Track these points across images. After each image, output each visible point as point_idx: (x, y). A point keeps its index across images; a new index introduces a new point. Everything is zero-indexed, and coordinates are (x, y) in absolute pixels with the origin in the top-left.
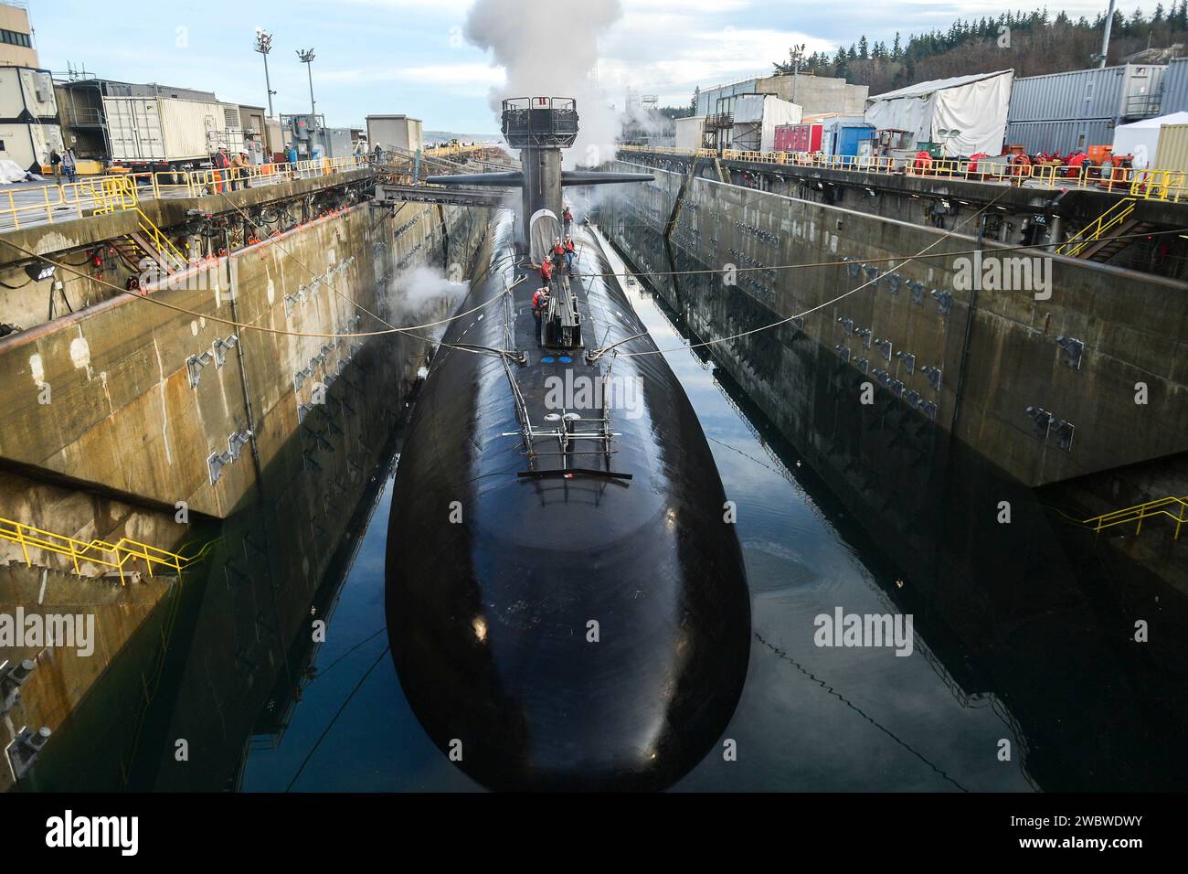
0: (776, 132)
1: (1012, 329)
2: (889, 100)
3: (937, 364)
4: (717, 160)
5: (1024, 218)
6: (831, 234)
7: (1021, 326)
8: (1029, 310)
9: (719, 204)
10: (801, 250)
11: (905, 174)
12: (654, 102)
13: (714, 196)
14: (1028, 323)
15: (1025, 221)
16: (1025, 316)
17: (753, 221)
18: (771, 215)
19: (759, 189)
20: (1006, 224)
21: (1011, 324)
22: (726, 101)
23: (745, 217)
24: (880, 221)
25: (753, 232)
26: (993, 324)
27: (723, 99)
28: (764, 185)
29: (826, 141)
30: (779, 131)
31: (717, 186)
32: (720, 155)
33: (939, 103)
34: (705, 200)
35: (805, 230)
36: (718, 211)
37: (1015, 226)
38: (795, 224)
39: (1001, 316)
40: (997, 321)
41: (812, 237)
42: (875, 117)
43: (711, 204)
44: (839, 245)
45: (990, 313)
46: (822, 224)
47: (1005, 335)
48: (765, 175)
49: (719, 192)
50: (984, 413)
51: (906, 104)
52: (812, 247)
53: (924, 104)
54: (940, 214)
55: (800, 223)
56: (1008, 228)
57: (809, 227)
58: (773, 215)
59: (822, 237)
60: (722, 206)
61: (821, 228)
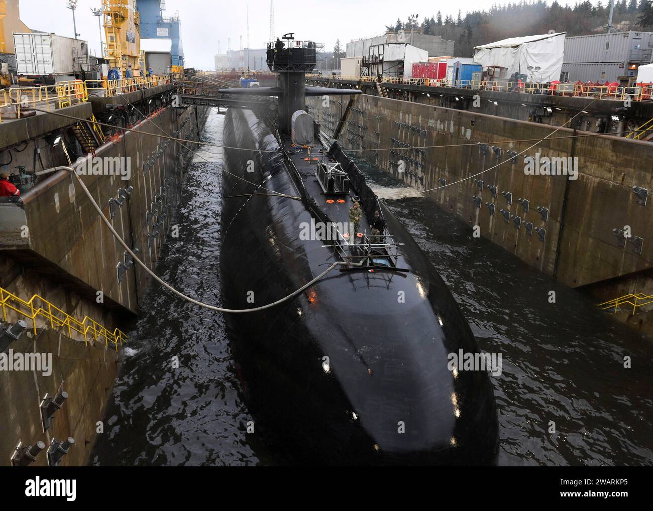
0: (413, 67)
1: (599, 183)
2: (490, 49)
3: (546, 205)
4: (378, 83)
5: (599, 118)
6: (466, 128)
7: (605, 181)
8: (610, 171)
9: (380, 111)
10: (443, 138)
11: (519, 92)
12: (322, 47)
13: (376, 105)
14: (610, 179)
15: (599, 120)
16: (608, 175)
17: (407, 121)
18: (420, 117)
19: (408, 100)
20: (586, 122)
21: (598, 180)
22: (376, 48)
23: (401, 118)
24: (502, 120)
25: (408, 127)
26: (585, 180)
27: (374, 46)
28: (411, 98)
29: (449, 73)
30: (416, 67)
31: (379, 99)
32: (380, 81)
33: (524, 50)
34: (369, 108)
35: (446, 126)
36: (379, 115)
37: (591, 123)
38: (439, 122)
39: (590, 175)
40: (587, 179)
41: (452, 130)
42: (481, 59)
43: (375, 110)
44: (472, 136)
45: (583, 174)
46: (460, 122)
47: (594, 187)
48: (412, 93)
49: (380, 103)
50: (580, 233)
51: (502, 51)
52: (452, 136)
53: (514, 51)
54: (539, 116)
55: (442, 121)
56: (588, 124)
57: (449, 124)
58: (422, 117)
59: (459, 130)
60: (383, 112)
61: (459, 124)
